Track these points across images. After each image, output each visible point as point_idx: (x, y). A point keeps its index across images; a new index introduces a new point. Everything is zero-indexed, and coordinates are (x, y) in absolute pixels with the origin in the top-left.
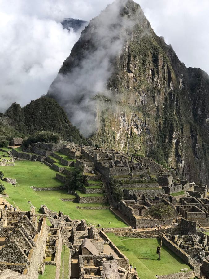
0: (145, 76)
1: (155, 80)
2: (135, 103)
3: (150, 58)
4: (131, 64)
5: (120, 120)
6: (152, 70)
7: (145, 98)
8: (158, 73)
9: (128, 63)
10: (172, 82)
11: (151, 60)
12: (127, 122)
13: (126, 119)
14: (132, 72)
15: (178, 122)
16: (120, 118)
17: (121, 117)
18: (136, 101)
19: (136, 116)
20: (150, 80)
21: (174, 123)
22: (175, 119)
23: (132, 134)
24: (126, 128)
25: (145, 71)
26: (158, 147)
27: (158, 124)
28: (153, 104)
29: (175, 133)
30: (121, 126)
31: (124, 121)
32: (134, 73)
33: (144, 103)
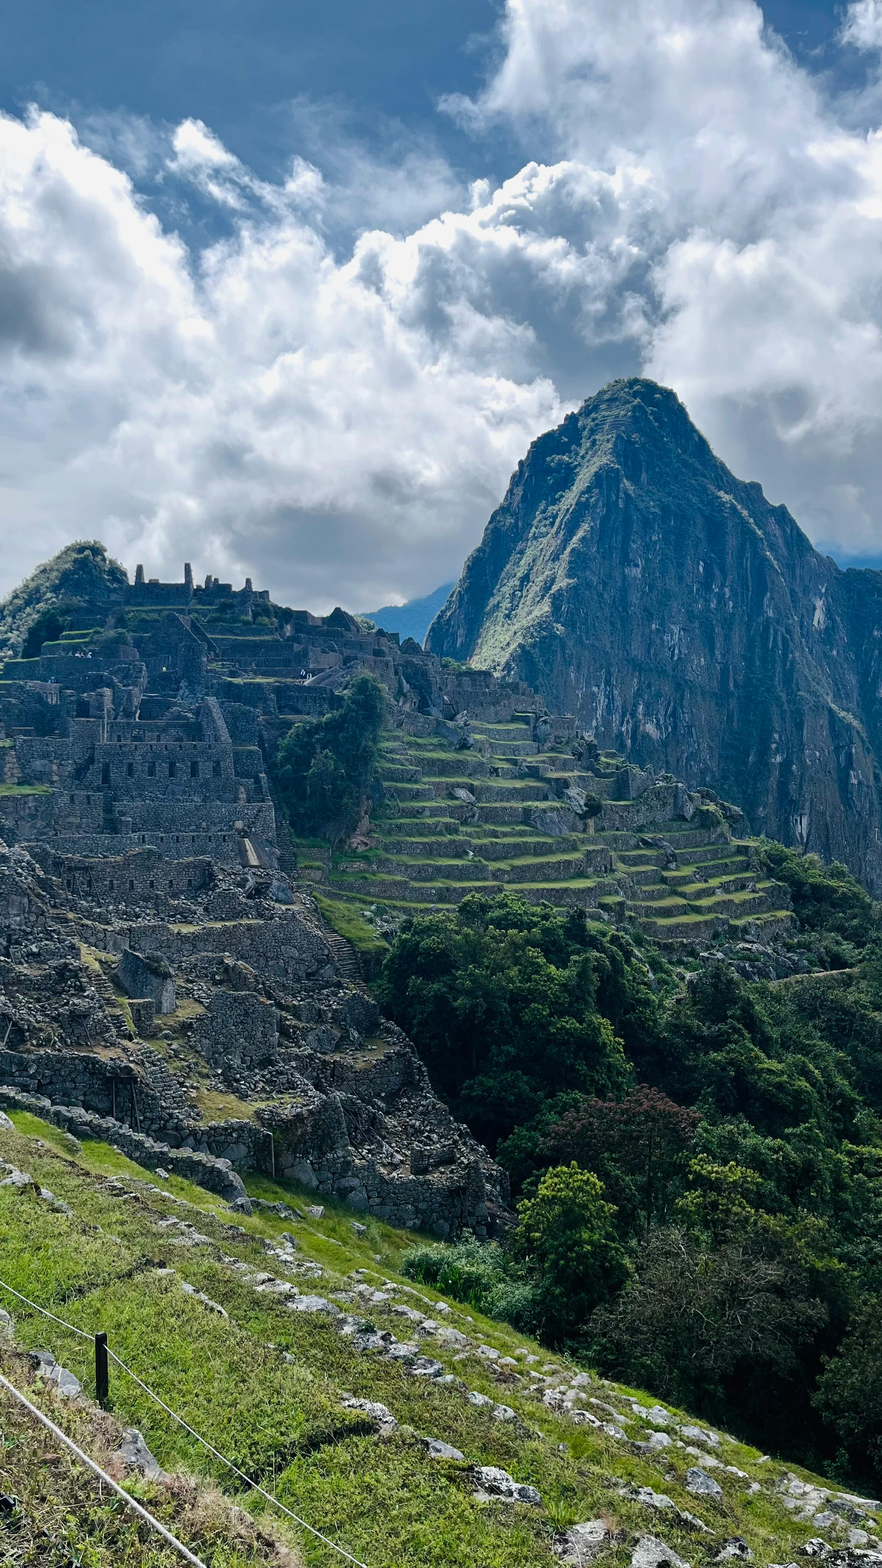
0: (681, 579)
1: (716, 590)
2: (649, 651)
3: (698, 530)
4: (634, 542)
5: (593, 694)
6: (705, 563)
7: (680, 639)
8: (723, 570)
9: (626, 541)
10: (768, 595)
11: (701, 536)
12: (618, 702)
13: (616, 692)
14: (637, 566)
15: (786, 707)
16: (595, 689)
17: (598, 686)
18: (650, 644)
19: (649, 686)
20: (698, 590)
21: (774, 709)
22: (778, 698)
23: (639, 738)
24: (616, 718)
25: (680, 565)
26: (725, 778)
27: (726, 712)
28: (708, 657)
29: (776, 736)
30: (599, 712)
31: (610, 698)
32: (643, 568)
33: (676, 651)
